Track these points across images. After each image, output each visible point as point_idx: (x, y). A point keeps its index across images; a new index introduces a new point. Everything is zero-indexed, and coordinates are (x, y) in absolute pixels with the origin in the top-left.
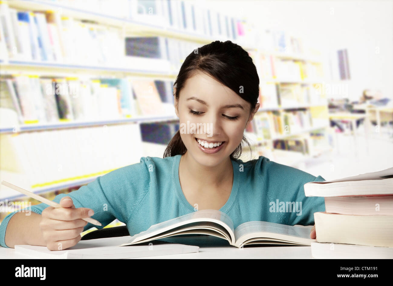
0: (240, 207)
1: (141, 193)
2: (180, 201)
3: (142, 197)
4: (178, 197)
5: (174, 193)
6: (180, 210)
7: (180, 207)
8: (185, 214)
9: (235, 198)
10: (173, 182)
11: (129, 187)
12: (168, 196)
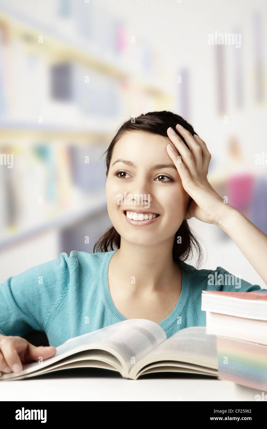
0: (188, 321)
1: (58, 297)
2: (106, 306)
3: (59, 302)
4: (104, 301)
5: (101, 297)
6: (106, 318)
7: (106, 313)
8: (112, 324)
9: (182, 309)
10: (101, 283)
11: (43, 290)
12: (93, 300)
